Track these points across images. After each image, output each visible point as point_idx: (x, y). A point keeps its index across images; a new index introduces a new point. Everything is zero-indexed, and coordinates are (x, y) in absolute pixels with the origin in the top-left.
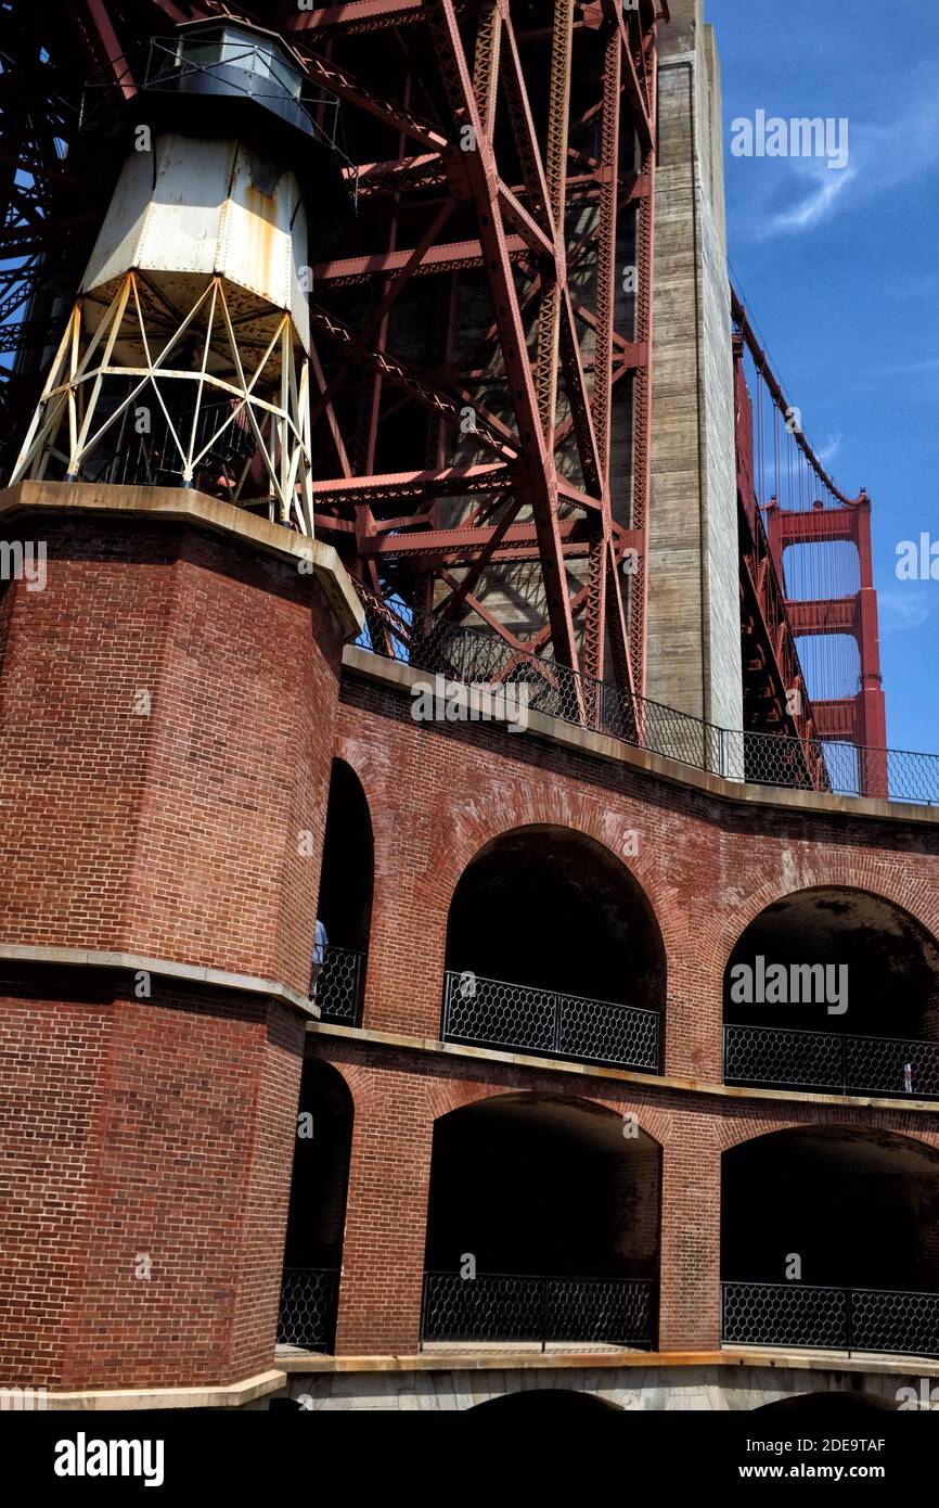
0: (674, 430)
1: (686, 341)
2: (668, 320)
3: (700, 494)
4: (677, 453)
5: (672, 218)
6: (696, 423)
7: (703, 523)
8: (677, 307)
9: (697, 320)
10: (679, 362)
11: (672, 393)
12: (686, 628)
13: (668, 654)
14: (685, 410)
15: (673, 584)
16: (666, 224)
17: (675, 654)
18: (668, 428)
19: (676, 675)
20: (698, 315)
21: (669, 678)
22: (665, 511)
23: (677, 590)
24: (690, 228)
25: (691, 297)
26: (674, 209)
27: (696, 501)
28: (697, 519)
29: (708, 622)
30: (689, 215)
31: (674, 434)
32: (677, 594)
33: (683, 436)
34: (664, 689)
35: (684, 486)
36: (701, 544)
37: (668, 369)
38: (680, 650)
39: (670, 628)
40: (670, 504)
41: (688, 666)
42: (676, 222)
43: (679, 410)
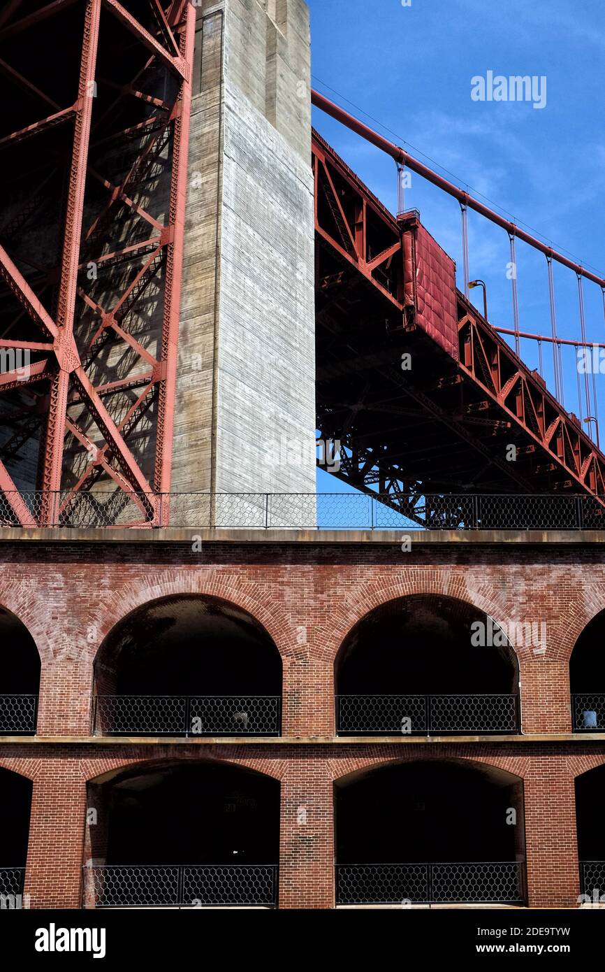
0: (201, 286)
1: (211, 219)
2: (201, 206)
3: (215, 329)
4: (203, 302)
5: (206, 130)
6: (214, 279)
7: (215, 349)
8: (207, 195)
9: (218, 202)
10: (206, 236)
11: (202, 259)
12: (203, 426)
13: (192, 446)
14: (208, 270)
15: (197, 397)
16: (203, 135)
17: (196, 445)
18: (198, 285)
19: (196, 460)
20: (219, 199)
21: (193, 463)
22: (194, 345)
23: (199, 400)
24: (217, 135)
25: (216, 186)
26: (208, 123)
27: (212, 334)
28: (212, 348)
29: (216, 420)
30: (216, 126)
31: (201, 288)
32: (199, 403)
33: (207, 289)
34: (189, 471)
35: (206, 325)
36: (214, 365)
37: (198, 243)
38: (199, 443)
39: (194, 428)
40: (197, 340)
41: (203, 453)
42: (209, 132)
43: (205, 271)
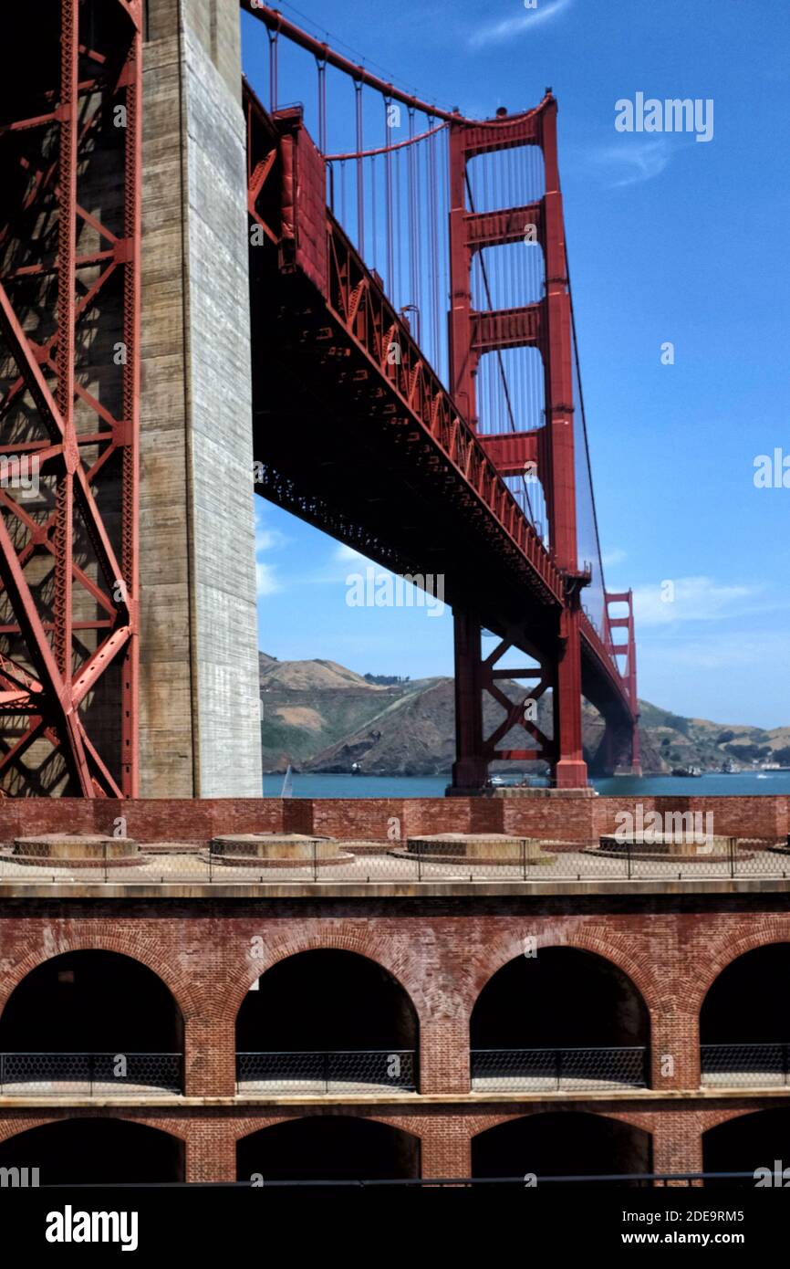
0: (162, 316)
1: (173, 226)
2: (157, 205)
3: (185, 377)
4: (166, 338)
5: (160, 97)
6: (181, 308)
7: (187, 404)
8: (165, 191)
9: (182, 203)
10: (167, 248)
11: (163, 279)
12: (174, 503)
13: (158, 526)
14: (172, 295)
15: (163, 462)
16: (155, 104)
17: (165, 526)
18: (158, 313)
19: (165, 545)
20: (183, 199)
21: (160, 547)
22: (155, 394)
23: (166, 468)
24: (176, 107)
25: (177, 180)
26: (162, 87)
27: (181, 383)
28: (182, 401)
29: (192, 497)
30: (175, 93)
31: (163, 319)
32: (166, 472)
33: (170, 321)
34: (156, 557)
35: (172, 370)
36: (186, 424)
37: (156, 255)
38: (169, 523)
39: (161, 502)
40: (160, 388)
41: (175, 537)
42: (164, 102)
43: (166, 296)
